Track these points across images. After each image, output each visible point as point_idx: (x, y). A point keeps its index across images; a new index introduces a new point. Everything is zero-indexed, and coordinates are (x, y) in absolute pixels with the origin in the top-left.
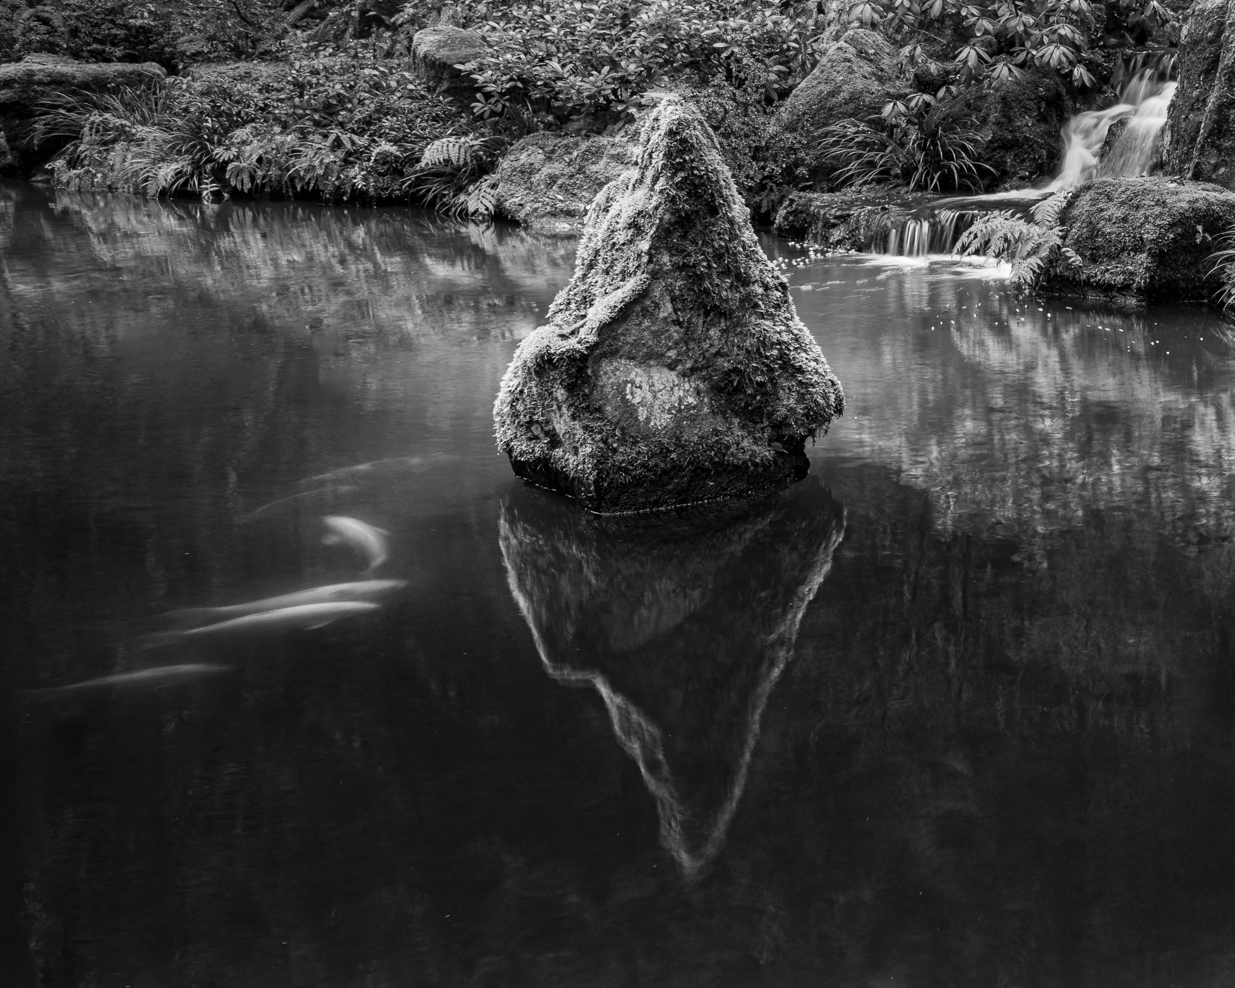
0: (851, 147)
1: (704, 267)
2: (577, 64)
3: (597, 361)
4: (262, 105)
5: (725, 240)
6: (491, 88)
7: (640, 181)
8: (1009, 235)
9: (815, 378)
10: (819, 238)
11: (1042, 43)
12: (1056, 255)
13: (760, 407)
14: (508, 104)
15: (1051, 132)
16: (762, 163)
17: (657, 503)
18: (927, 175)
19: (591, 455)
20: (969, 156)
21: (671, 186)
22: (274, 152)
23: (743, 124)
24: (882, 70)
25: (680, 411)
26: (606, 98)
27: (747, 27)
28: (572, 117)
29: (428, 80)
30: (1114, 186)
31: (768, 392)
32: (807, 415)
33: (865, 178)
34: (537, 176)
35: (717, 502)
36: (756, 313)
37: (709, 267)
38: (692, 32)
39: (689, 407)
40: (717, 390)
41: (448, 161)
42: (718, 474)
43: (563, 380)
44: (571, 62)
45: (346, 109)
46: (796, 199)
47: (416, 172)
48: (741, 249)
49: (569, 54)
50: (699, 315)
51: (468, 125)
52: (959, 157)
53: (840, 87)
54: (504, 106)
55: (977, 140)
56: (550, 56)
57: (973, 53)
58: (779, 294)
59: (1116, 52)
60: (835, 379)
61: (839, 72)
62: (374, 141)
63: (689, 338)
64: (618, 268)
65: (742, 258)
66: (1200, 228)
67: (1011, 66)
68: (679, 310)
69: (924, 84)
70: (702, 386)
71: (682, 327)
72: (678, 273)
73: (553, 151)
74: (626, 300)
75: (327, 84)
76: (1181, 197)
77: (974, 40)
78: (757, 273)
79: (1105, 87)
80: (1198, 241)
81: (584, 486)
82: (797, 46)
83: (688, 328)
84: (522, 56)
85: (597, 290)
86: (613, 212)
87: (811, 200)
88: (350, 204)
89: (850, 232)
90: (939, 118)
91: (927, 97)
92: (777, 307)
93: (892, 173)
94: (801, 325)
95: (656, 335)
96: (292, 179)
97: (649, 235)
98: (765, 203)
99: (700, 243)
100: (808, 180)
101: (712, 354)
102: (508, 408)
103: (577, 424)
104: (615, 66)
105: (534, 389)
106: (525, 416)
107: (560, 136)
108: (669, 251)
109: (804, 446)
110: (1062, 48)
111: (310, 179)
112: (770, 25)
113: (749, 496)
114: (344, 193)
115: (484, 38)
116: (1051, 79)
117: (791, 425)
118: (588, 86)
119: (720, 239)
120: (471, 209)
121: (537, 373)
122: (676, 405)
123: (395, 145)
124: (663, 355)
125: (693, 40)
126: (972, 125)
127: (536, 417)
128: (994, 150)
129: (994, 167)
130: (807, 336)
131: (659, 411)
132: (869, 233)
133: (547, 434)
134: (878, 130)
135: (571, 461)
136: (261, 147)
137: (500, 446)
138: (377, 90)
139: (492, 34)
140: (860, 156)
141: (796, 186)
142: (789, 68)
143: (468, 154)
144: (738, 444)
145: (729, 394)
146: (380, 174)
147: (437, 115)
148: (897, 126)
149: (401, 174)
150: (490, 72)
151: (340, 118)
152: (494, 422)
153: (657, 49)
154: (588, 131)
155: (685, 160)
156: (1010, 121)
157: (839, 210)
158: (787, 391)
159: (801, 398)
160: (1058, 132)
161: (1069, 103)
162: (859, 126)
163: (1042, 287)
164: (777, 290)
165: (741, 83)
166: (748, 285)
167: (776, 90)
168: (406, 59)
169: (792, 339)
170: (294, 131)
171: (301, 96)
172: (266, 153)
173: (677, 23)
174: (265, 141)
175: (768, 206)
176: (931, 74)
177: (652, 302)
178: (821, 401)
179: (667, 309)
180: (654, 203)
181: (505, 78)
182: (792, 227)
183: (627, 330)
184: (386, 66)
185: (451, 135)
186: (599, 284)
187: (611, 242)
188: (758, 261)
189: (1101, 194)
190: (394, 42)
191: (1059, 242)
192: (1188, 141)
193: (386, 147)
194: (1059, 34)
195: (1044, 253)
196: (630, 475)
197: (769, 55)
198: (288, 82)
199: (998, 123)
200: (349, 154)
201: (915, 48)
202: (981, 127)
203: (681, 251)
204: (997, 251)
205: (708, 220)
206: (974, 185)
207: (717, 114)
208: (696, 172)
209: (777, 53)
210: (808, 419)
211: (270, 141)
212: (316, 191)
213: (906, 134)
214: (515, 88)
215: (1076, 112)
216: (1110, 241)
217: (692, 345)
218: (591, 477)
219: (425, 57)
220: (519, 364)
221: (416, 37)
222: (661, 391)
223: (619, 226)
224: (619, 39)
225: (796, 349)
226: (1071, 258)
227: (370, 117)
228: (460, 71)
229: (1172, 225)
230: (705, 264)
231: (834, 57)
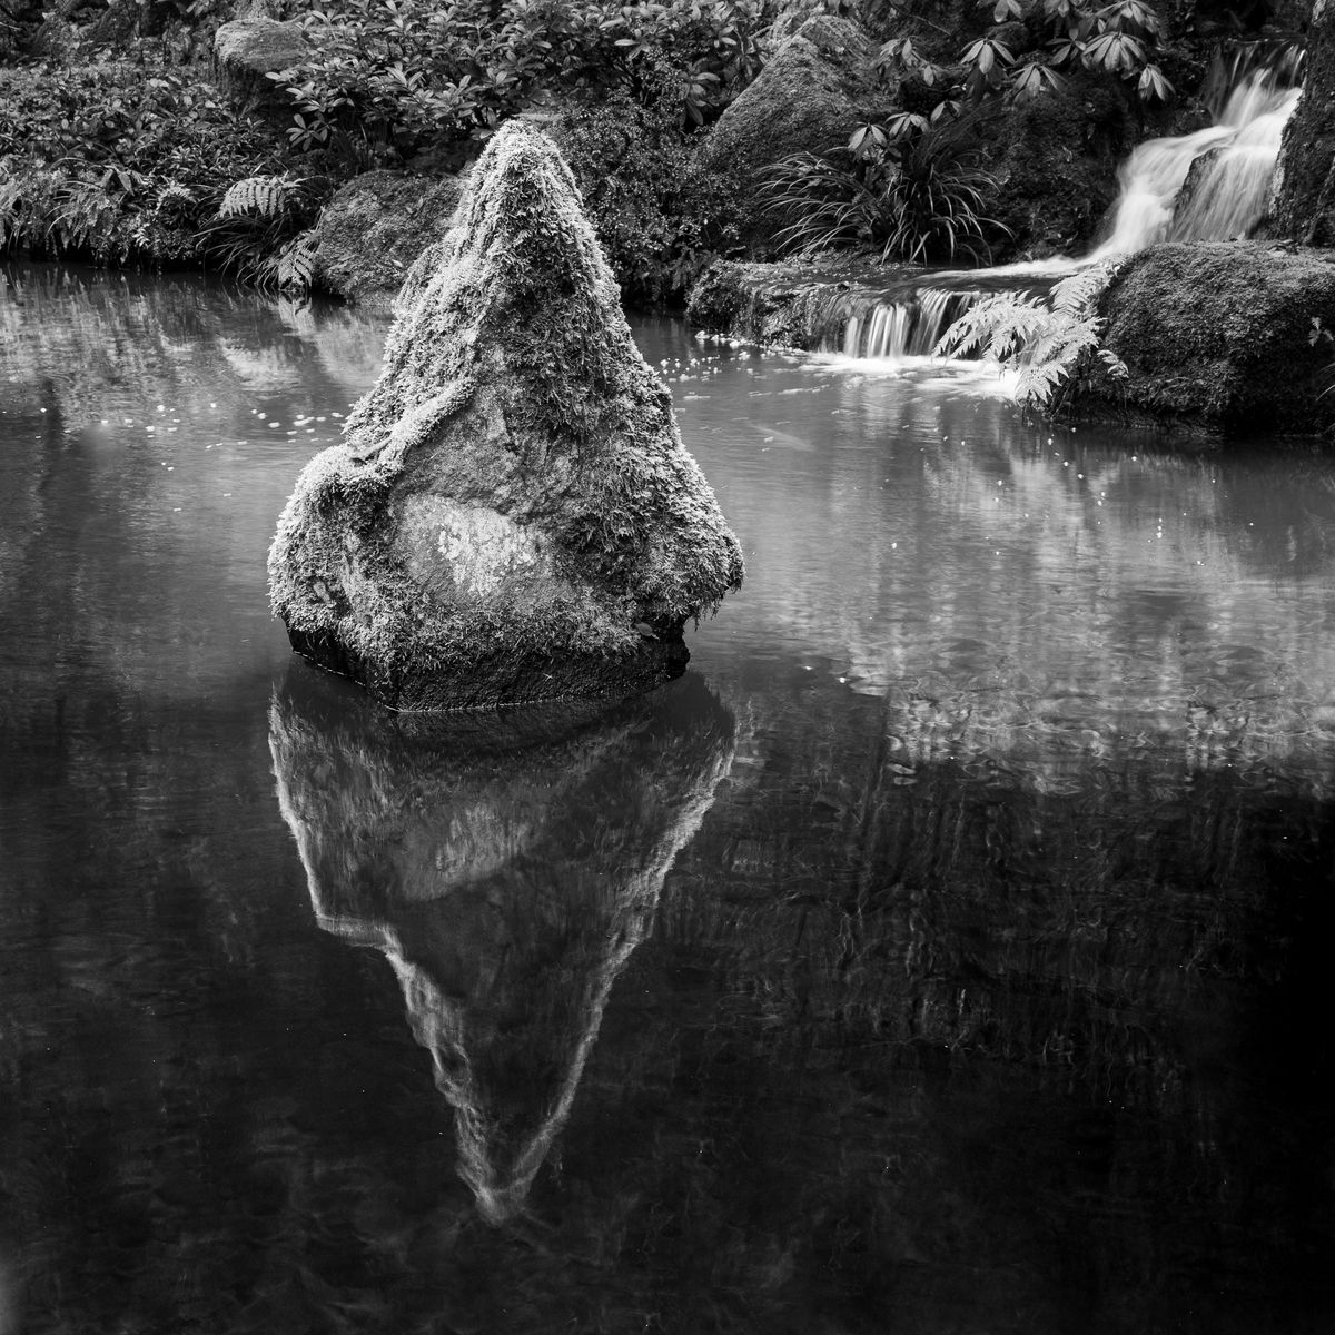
0: (803, 195)
1: (550, 368)
2: (428, 72)
3: (402, 496)
4: (22, 129)
5: (582, 331)
6: (313, 106)
7: (469, 243)
8: (1020, 331)
9: (703, 533)
10: (749, 330)
11: (1095, 33)
12: (1089, 361)
13: (623, 571)
14: (334, 130)
15: (1101, 171)
16: (676, 218)
17: (472, 700)
18: (909, 238)
19: (388, 629)
20: (973, 208)
21: (508, 251)
22: (36, 194)
23: (651, 159)
24: (854, 78)
25: (511, 572)
26: (466, 121)
27: (663, 15)
28: (420, 150)
29: (233, 96)
30: (1185, 255)
31: (635, 548)
32: (688, 587)
33: (820, 242)
34: (370, 234)
35: (556, 704)
36: (623, 437)
37: (558, 369)
38: (587, 24)
39: (524, 568)
40: (564, 544)
41: (254, 210)
42: (560, 664)
43: (355, 522)
44: (420, 70)
45: (126, 135)
46: (720, 271)
47: (214, 225)
48: (604, 344)
49: (418, 57)
50: (541, 438)
51: (283, 159)
52: (958, 210)
53: (792, 104)
54: (330, 133)
55: (988, 184)
56: (392, 60)
57: (988, 51)
58: (656, 410)
59: (1213, 43)
60: (732, 536)
61: (791, 82)
62: (162, 181)
63: (527, 470)
64: (435, 368)
65: (605, 357)
66: (1316, 322)
67: (1044, 69)
68: (515, 429)
69: (915, 98)
70: (543, 538)
71: (517, 454)
72: (514, 377)
73: (392, 198)
74: (443, 412)
75: (105, 100)
76: (1289, 272)
77: (994, 29)
78: (627, 379)
79: (1191, 99)
80: (1312, 342)
81: (378, 671)
82: (734, 43)
83: (526, 455)
84: (355, 61)
85: (406, 398)
86: (432, 286)
87: (739, 273)
88: (129, 268)
89: (793, 321)
90: (932, 151)
91: (916, 119)
92: (654, 429)
93: (860, 233)
94: (687, 456)
95: (482, 464)
96: (57, 231)
97: (477, 321)
98: (677, 277)
99: (547, 333)
100: (739, 243)
101: (558, 494)
102: (285, 558)
103: (372, 585)
104: (479, 74)
105: (319, 533)
106: (306, 569)
107: (402, 176)
108: (504, 345)
109: (682, 631)
110: (1126, 39)
111: (79, 233)
112: (696, 13)
113: (600, 697)
114: (122, 253)
115: (305, 35)
116: (1106, 88)
117: (665, 599)
118: (440, 104)
119: (576, 329)
120: (283, 278)
121: (322, 510)
122: (506, 563)
123: (186, 187)
124: (490, 492)
125: (588, 36)
126: (981, 162)
127: (319, 572)
128: (1012, 199)
129: (1009, 225)
130: (695, 472)
131: (482, 571)
132: (819, 323)
133: (333, 595)
134: (842, 169)
135: (362, 635)
136: (20, 187)
137: (275, 609)
138: (167, 108)
139: (318, 29)
140: (813, 209)
141: (721, 252)
142: (721, 76)
143: (281, 201)
144: (589, 623)
145: (581, 551)
146: (168, 227)
147: (243, 144)
148: (871, 162)
149: (195, 228)
150: (311, 84)
151: (119, 148)
152: (268, 576)
153: (537, 50)
154: (440, 170)
155: (529, 214)
156: (1039, 154)
157: (778, 287)
158: (662, 550)
159: (682, 561)
160: (1112, 171)
161: (1132, 126)
162: (815, 164)
163: (1065, 410)
164: (655, 404)
165: (650, 101)
166: (612, 397)
167: (701, 109)
168: (206, 66)
169: (672, 475)
170: (62, 165)
171: (70, 117)
172: (25, 195)
173: (567, 10)
174: (25, 179)
175: (681, 281)
176: (924, 84)
177: (478, 417)
178: (710, 568)
179: (497, 428)
180: (485, 275)
181: (331, 92)
182: (712, 311)
183: (443, 455)
184: (178, 75)
185: (260, 173)
186: (410, 390)
187: (427, 330)
188: (629, 362)
189: (1163, 268)
190: (194, 42)
191: (1094, 341)
192: (1310, 183)
193: (177, 189)
194: (1123, 18)
195: (1070, 356)
196: (438, 658)
197: (695, 57)
198: (54, 97)
199: (1020, 158)
200: (129, 198)
201: (903, 44)
202: (995, 165)
203: (520, 346)
204: (999, 353)
205: (559, 302)
206: (979, 252)
207: (615, 145)
208: (544, 231)
209: (706, 55)
210: (689, 592)
211: (31, 178)
212: (87, 248)
213: (883, 176)
214: (344, 106)
215: (1141, 138)
216: (1173, 341)
217: (531, 480)
218: (386, 658)
219: (230, 62)
220: (301, 496)
221: (219, 32)
222: (486, 542)
223: (438, 308)
224: (485, 36)
225: (677, 490)
226: (1112, 365)
227: (157, 145)
228: (274, 82)
229: (1271, 317)
230: (552, 364)
231: (786, 59)
